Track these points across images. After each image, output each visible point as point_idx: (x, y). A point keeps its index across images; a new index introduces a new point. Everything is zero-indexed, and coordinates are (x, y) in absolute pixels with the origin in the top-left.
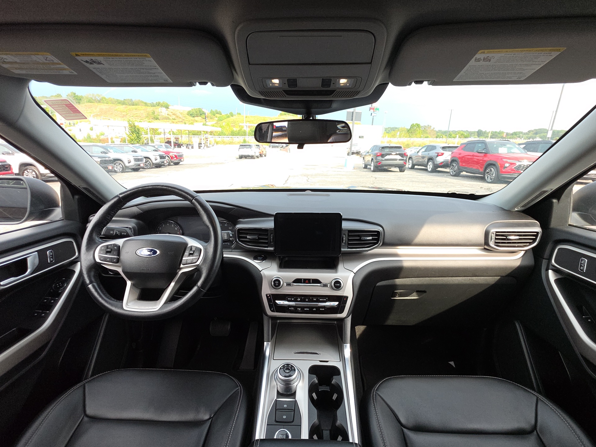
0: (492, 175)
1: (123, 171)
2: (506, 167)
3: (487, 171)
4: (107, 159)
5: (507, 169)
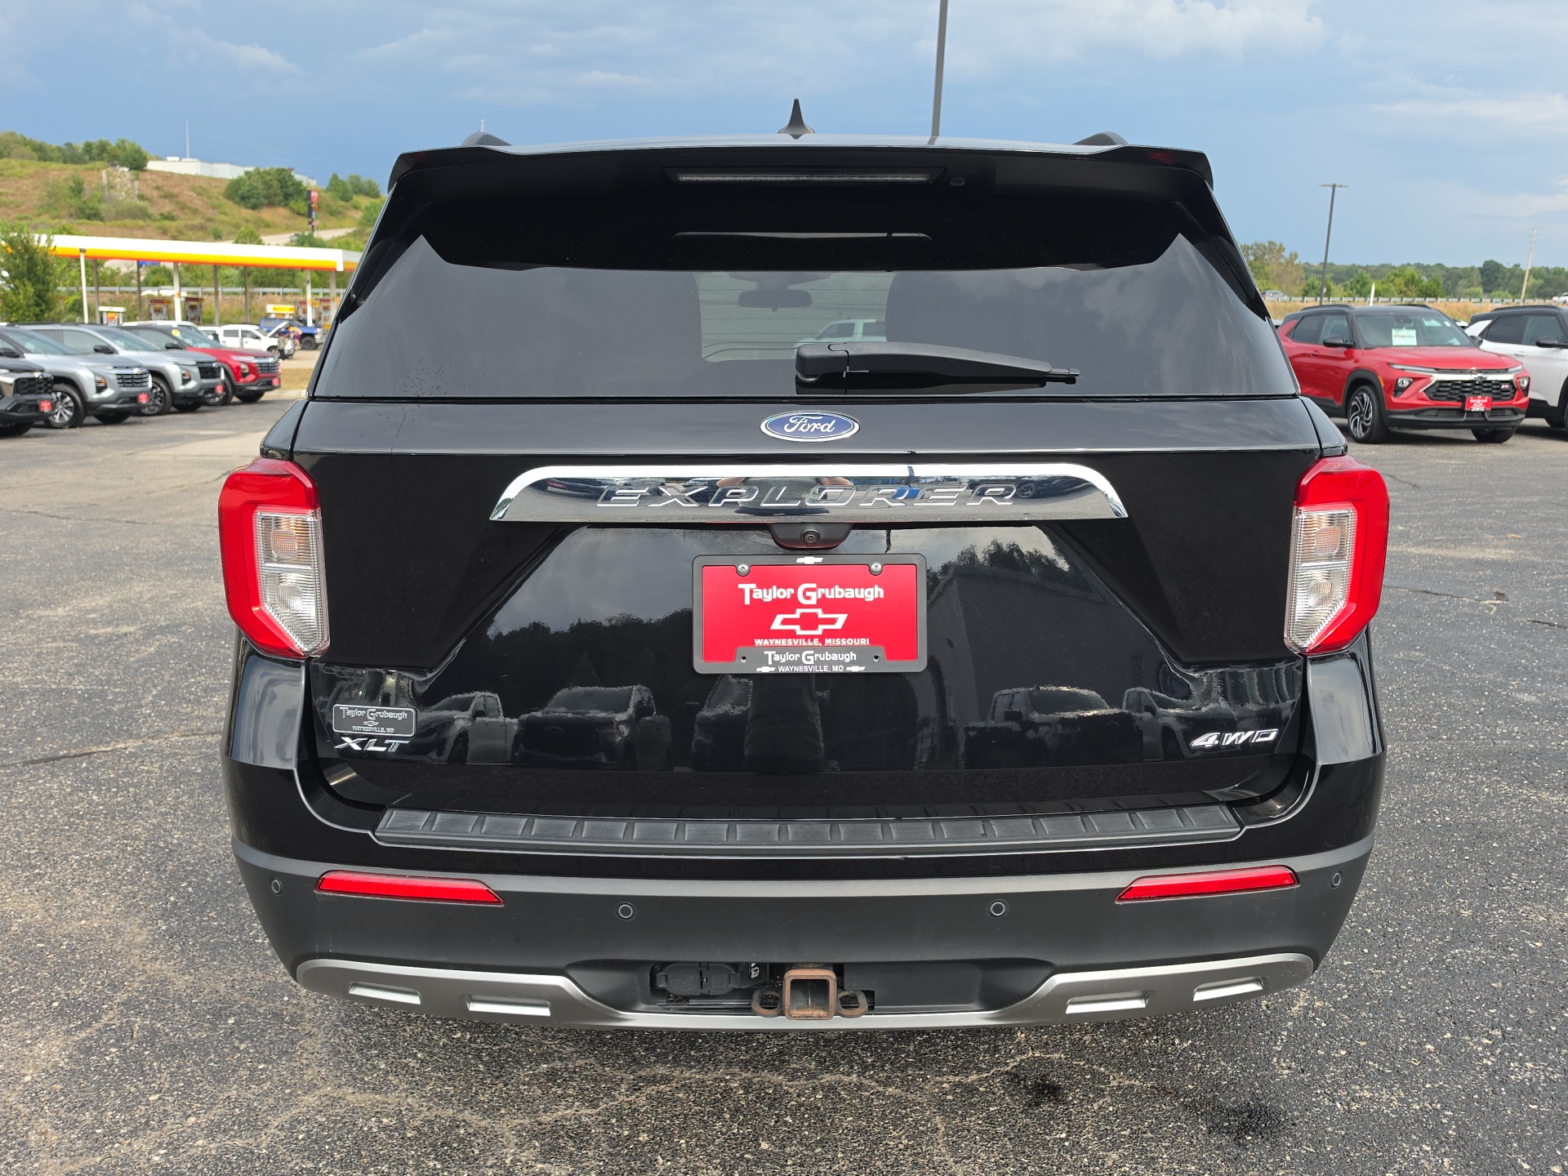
0: (1367, 416)
3: (1354, 403)
4: (37, 375)
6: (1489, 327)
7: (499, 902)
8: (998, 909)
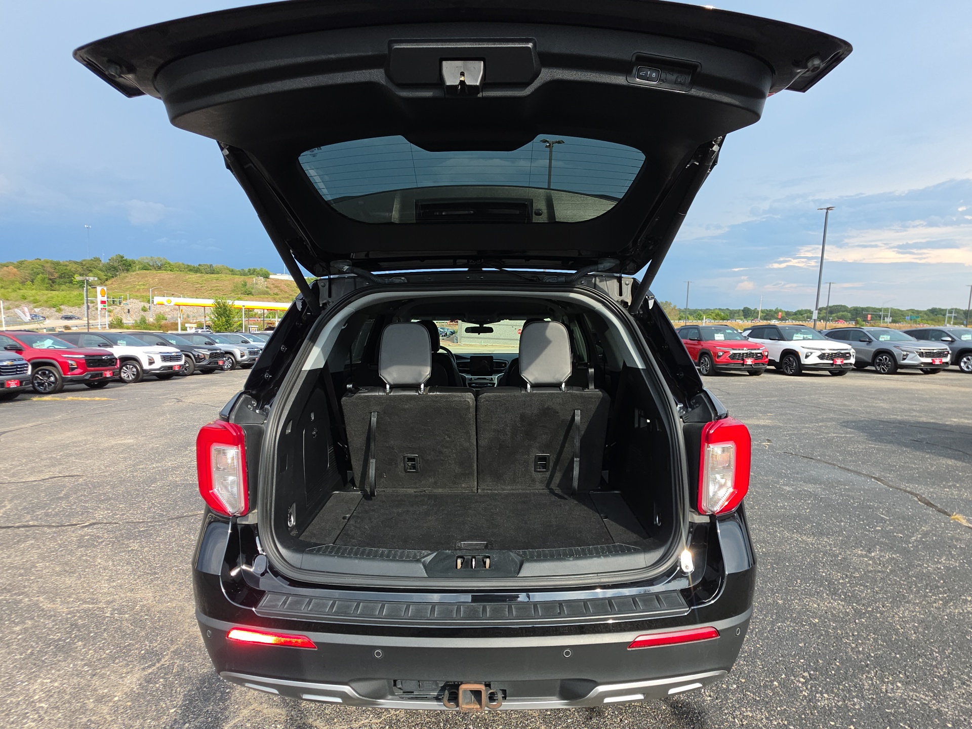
0: (707, 366)
1: (232, 368)
2: (720, 356)
3: (702, 361)
4: (218, 351)
5: (721, 358)
6: (751, 333)
7: (315, 648)
8: (567, 653)
